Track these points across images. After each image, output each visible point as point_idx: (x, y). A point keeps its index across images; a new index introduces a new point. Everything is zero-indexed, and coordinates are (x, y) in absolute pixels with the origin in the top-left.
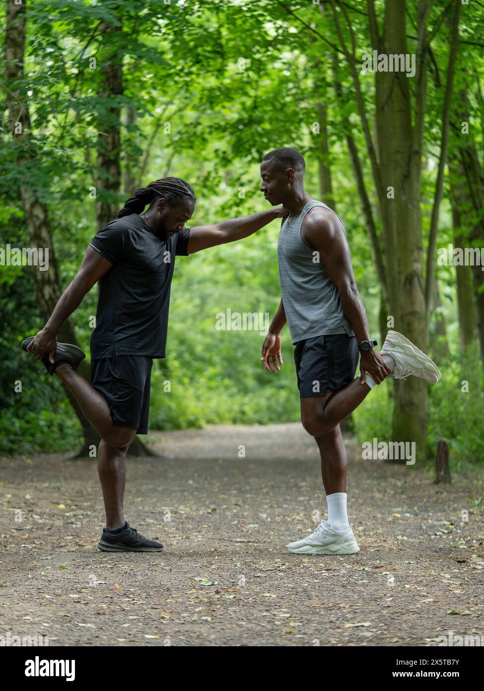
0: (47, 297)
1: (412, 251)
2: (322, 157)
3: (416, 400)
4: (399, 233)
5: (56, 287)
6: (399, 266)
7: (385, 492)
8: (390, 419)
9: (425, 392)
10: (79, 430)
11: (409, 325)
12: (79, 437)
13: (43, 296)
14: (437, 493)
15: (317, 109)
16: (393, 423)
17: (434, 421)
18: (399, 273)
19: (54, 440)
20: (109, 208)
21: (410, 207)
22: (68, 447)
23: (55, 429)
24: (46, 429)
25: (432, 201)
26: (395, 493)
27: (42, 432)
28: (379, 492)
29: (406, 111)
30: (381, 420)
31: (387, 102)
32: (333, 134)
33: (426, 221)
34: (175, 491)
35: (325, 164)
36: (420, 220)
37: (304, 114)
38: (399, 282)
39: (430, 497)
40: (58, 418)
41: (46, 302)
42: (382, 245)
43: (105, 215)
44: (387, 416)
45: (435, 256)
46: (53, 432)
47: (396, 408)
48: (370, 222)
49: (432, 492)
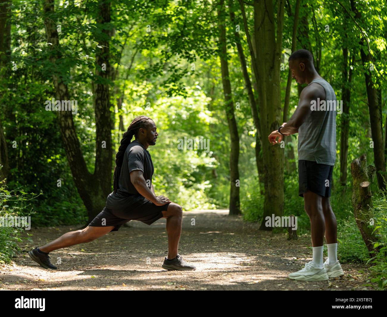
0: (67, 136)
1: (275, 110)
2: (223, 55)
3: (277, 194)
4: (268, 100)
5: (73, 131)
6: (268, 119)
7: (260, 244)
8: (262, 206)
9: (283, 190)
10: (84, 212)
11: (273, 152)
12: (85, 216)
13: (65, 135)
14: (289, 244)
15: (220, 28)
16: (264, 208)
17: (288, 207)
18: (268, 122)
19: (71, 218)
20: (103, 86)
21: (274, 85)
22: (78, 222)
23: (71, 212)
24: (66, 212)
25: (286, 81)
26: (266, 245)
27: (64, 213)
28: (257, 244)
29: (272, 31)
30: (257, 207)
31: (261, 25)
32: (229, 43)
33: (283, 92)
34: (144, 243)
35: (225, 59)
36: (279, 93)
37: (213, 31)
38: (268, 127)
39: (285, 246)
40: (73, 206)
41: (67, 139)
42: (257, 106)
43: (100, 90)
44: (260, 205)
45: (288, 113)
46: (70, 213)
47: (265, 199)
48: (250, 93)
49: (287, 244)
